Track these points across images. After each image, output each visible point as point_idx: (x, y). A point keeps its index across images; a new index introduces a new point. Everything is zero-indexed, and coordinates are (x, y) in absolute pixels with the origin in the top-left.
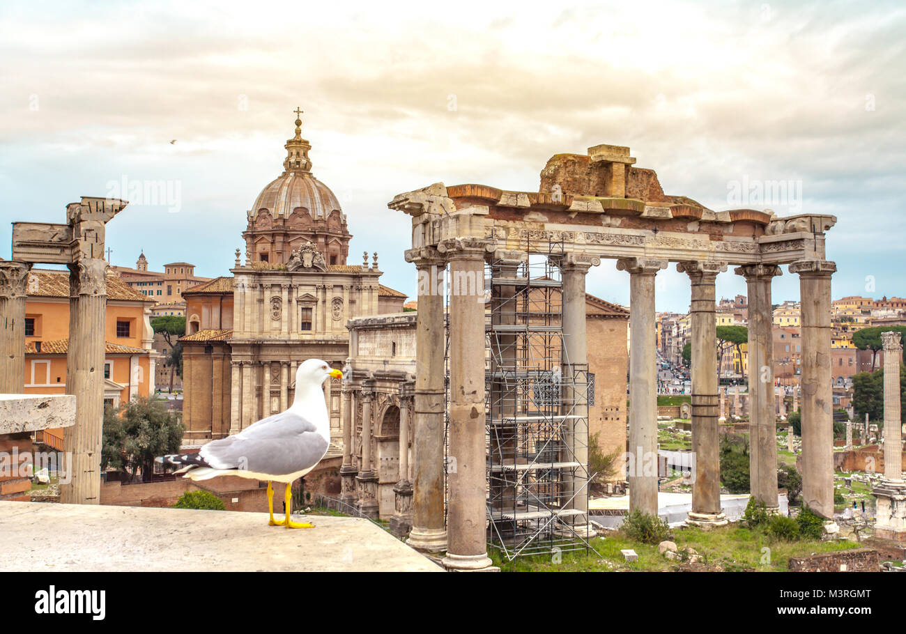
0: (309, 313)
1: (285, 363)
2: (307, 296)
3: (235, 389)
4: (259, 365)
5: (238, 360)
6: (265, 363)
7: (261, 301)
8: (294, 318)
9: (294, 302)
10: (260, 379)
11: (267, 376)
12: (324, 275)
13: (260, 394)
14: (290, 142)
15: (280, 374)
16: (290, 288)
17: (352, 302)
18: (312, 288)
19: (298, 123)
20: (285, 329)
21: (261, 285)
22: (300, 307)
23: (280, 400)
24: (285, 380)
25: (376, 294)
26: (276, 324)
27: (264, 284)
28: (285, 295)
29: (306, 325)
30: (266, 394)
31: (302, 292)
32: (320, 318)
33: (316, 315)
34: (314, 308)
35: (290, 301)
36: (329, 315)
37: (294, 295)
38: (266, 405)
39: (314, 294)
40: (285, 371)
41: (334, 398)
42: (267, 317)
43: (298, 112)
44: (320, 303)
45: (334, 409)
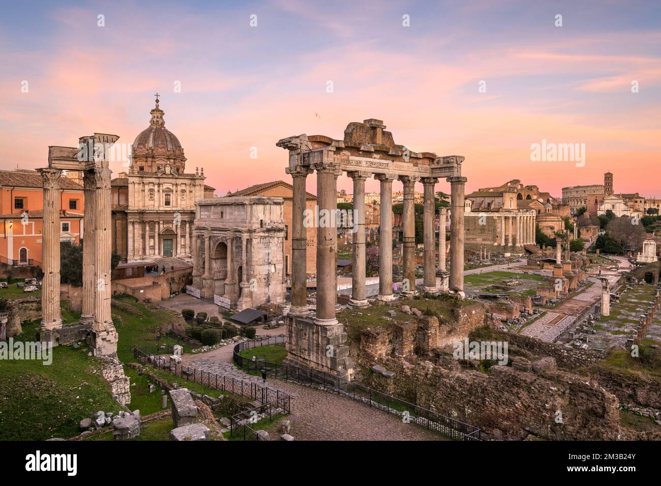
0: (169, 197)
1: (156, 222)
2: (168, 188)
3: (130, 235)
4: (143, 223)
5: (132, 220)
6: (146, 222)
7: (143, 191)
8: (161, 199)
9: (161, 191)
10: (144, 230)
11: (147, 228)
12: (176, 178)
13: (143, 237)
14: (153, 111)
15: (154, 227)
16: (159, 185)
17: (191, 192)
18: (170, 184)
19: (157, 101)
20: (156, 205)
21: (143, 183)
22: (164, 194)
23: (154, 240)
24: (157, 230)
25: (203, 188)
26: (151, 202)
27: (145, 182)
28: (156, 188)
29: (168, 203)
30: (147, 237)
31: (165, 186)
32: (174, 200)
33: (172, 198)
34: (171, 194)
35: (159, 191)
36: (179, 198)
37: (161, 188)
38: (147, 243)
39: (171, 187)
40: (157, 226)
41: (182, 239)
42: (147, 199)
43: (157, 95)
44: (174, 192)
45: (183, 244)
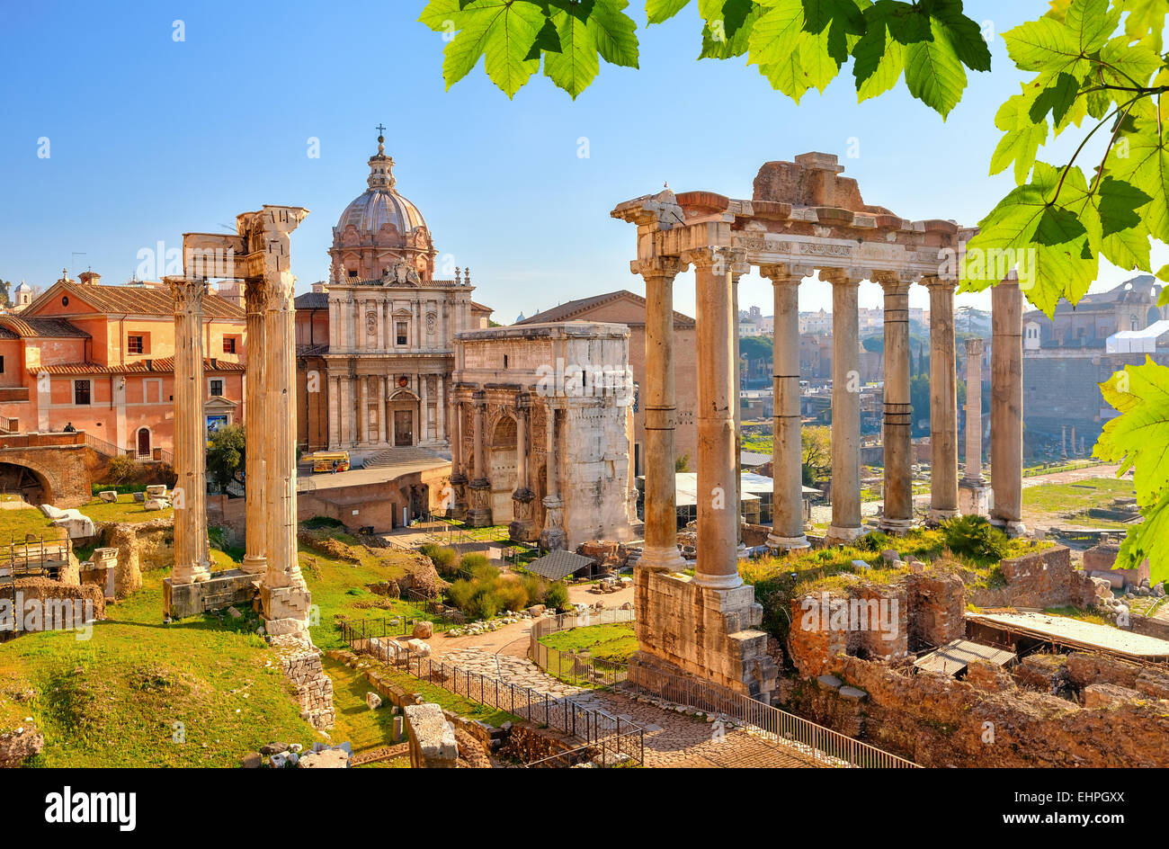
0: (404, 327)
1: (381, 376)
2: (403, 310)
3: (333, 403)
4: (355, 378)
5: (336, 374)
6: (362, 377)
7: (356, 316)
8: (390, 333)
9: (389, 316)
10: (357, 394)
11: (365, 389)
12: (417, 290)
13: (357, 407)
14: (373, 159)
15: (377, 385)
16: (385, 304)
17: (445, 316)
18: (406, 302)
19: (381, 139)
20: (381, 343)
21: (356, 301)
22: (395, 322)
23: (378, 412)
24: (382, 393)
25: (468, 308)
26: (371, 339)
27: (359, 298)
28: (380, 308)
29: (402, 340)
30: (364, 407)
31: (397, 306)
32: (415, 332)
33: (411, 331)
34: (409, 322)
35: (385, 316)
36: (423, 329)
37: (389, 310)
38: (364, 418)
39: (408, 308)
40: (382, 384)
41: (431, 410)
42: (363, 332)
43: (381, 129)
44: (415, 317)
45: (431, 420)
